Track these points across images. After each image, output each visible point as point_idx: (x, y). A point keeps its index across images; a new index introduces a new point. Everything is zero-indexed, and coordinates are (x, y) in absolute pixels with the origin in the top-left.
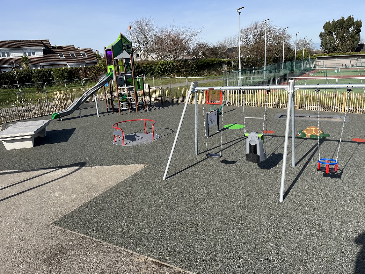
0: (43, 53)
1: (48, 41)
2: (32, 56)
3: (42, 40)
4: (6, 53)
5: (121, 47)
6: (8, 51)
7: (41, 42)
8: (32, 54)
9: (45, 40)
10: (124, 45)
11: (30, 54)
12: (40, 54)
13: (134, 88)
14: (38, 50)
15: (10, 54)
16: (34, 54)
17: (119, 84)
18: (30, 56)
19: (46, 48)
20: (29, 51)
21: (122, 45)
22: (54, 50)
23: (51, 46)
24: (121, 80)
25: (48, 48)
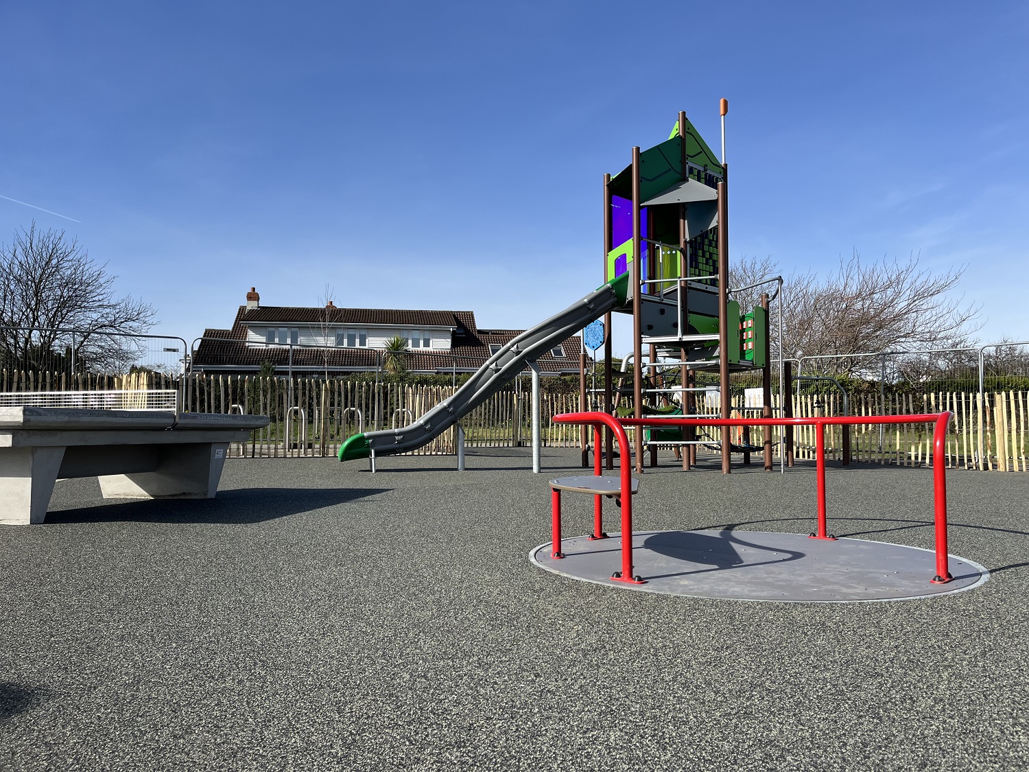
0: (450, 340)
1: (470, 316)
2: (422, 348)
3: (457, 312)
4: (358, 336)
5: (679, 170)
6: (363, 332)
7: (454, 315)
8: (422, 342)
9: (464, 312)
10: (690, 164)
11: (416, 344)
12: (441, 344)
13: (722, 344)
14: (439, 333)
15: (367, 340)
16: (427, 344)
17: (650, 327)
18: (416, 349)
19: (462, 331)
20: (416, 334)
21: (683, 163)
22: (480, 337)
23: (475, 328)
24: (662, 312)
25: (467, 331)
